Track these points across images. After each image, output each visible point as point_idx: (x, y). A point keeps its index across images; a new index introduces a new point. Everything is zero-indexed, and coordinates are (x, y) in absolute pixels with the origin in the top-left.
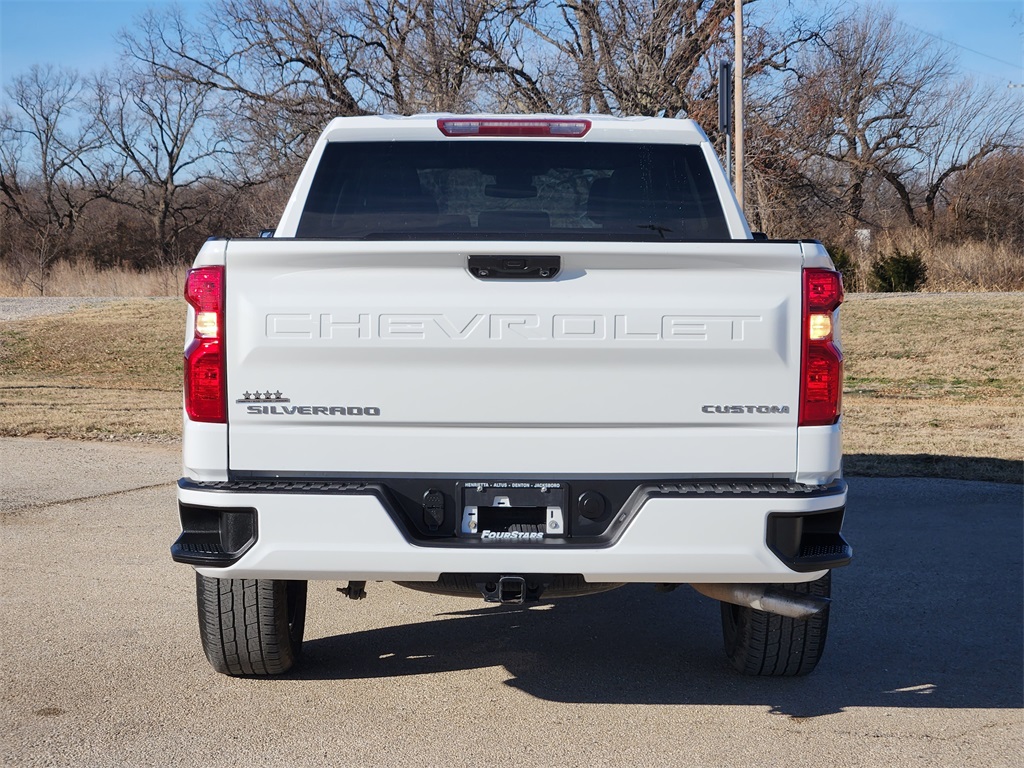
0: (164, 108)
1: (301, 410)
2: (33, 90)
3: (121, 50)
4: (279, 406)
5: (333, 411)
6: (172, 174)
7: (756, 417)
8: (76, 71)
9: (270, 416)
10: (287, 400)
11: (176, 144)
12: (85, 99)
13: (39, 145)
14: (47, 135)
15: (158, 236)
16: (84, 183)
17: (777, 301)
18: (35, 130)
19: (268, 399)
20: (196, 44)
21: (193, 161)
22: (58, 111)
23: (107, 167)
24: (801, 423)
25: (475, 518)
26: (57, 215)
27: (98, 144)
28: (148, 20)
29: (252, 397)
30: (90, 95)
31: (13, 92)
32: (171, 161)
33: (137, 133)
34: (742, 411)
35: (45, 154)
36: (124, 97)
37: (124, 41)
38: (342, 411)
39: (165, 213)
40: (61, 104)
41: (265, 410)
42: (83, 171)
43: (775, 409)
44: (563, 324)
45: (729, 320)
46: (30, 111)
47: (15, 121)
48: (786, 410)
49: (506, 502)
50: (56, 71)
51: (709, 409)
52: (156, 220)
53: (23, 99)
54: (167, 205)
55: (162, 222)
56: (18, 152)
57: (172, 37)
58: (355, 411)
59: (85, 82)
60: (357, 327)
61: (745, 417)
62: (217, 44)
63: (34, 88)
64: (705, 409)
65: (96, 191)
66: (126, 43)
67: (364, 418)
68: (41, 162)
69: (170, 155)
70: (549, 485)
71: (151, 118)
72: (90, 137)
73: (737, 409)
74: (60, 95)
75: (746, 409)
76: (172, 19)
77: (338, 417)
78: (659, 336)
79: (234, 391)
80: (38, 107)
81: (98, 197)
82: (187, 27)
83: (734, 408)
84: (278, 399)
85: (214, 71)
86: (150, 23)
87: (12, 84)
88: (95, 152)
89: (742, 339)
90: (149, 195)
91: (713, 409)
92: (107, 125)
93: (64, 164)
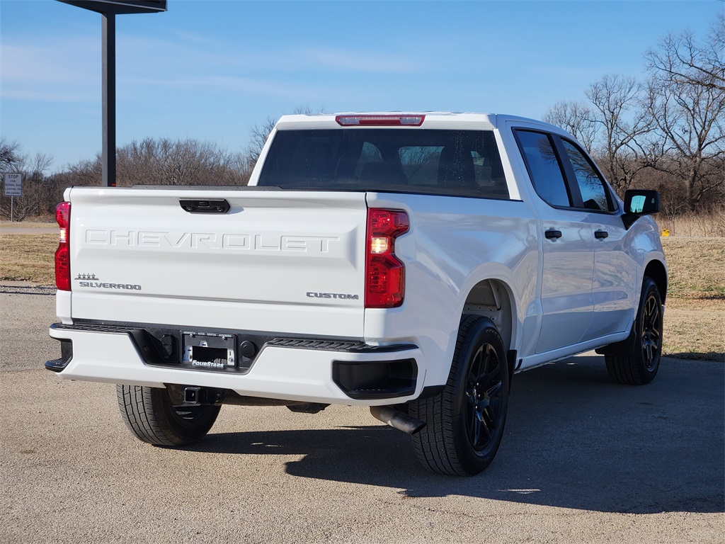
0: (696, 103)
1: (104, 285)
2: (604, 93)
3: (648, 63)
4: (94, 282)
5: (119, 286)
6: (700, 149)
7: (338, 300)
8: (634, 79)
9: (90, 288)
10: (97, 279)
11: (704, 128)
12: (640, 98)
13: (607, 131)
14: (612, 123)
15: (688, 194)
16: (636, 156)
17: (350, 228)
18: (604, 120)
19: (89, 278)
20: (702, 57)
21: (716, 141)
22: (621, 107)
23: (654, 145)
24: (367, 306)
25: (191, 353)
26: (616, 179)
27: (646, 129)
28: (668, 41)
29: (82, 277)
30: (644, 94)
31: (590, 94)
32: (700, 140)
33: (675, 121)
34: (330, 297)
35: (610, 137)
36: (668, 96)
37: (649, 57)
38: (123, 287)
39: (694, 179)
40: (622, 102)
41: (88, 285)
42: (636, 148)
43: (349, 296)
44: (228, 240)
45: (320, 240)
46: (601, 107)
47: (591, 114)
48: (356, 297)
49: (206, 345)
50: (620, 79)
51: (311, 295)
52: (687, 183)
53: (596, 99)
54: (695, 173)
55: (692, 185)
56: (593, 135)
57: (684, 53)
58: (129, 287)
59: (640, 86)
60: (127, 239)
61: (331, 300)
62: (717, 57)
63: (605, 91)
64: (308, 294)
65: (644, 163)
66: (651, 58)
67: (134, 291)
68: (606, 142)
69: (699, 137)
70: (226, 336)
71: (686, 110)
72: (641, 124)
73: (328, 296)
74: (622, 95)
75: (332, 296)
76: (684, 40)
77: (121, 290)
78: (279, 248)
79: (74, 274)
80: (606, 104)
81: (645, 167)
82: (695, 45)
83: (325, 294)
84: (93, 278)
85: (714, 76)
86: (669, 44)
87: (590, 89)
88: (645, 135)
89: (326, 251)
90: (684, 165)
91: (313, 295)
92: (654, 116)
93: (622, 144)
